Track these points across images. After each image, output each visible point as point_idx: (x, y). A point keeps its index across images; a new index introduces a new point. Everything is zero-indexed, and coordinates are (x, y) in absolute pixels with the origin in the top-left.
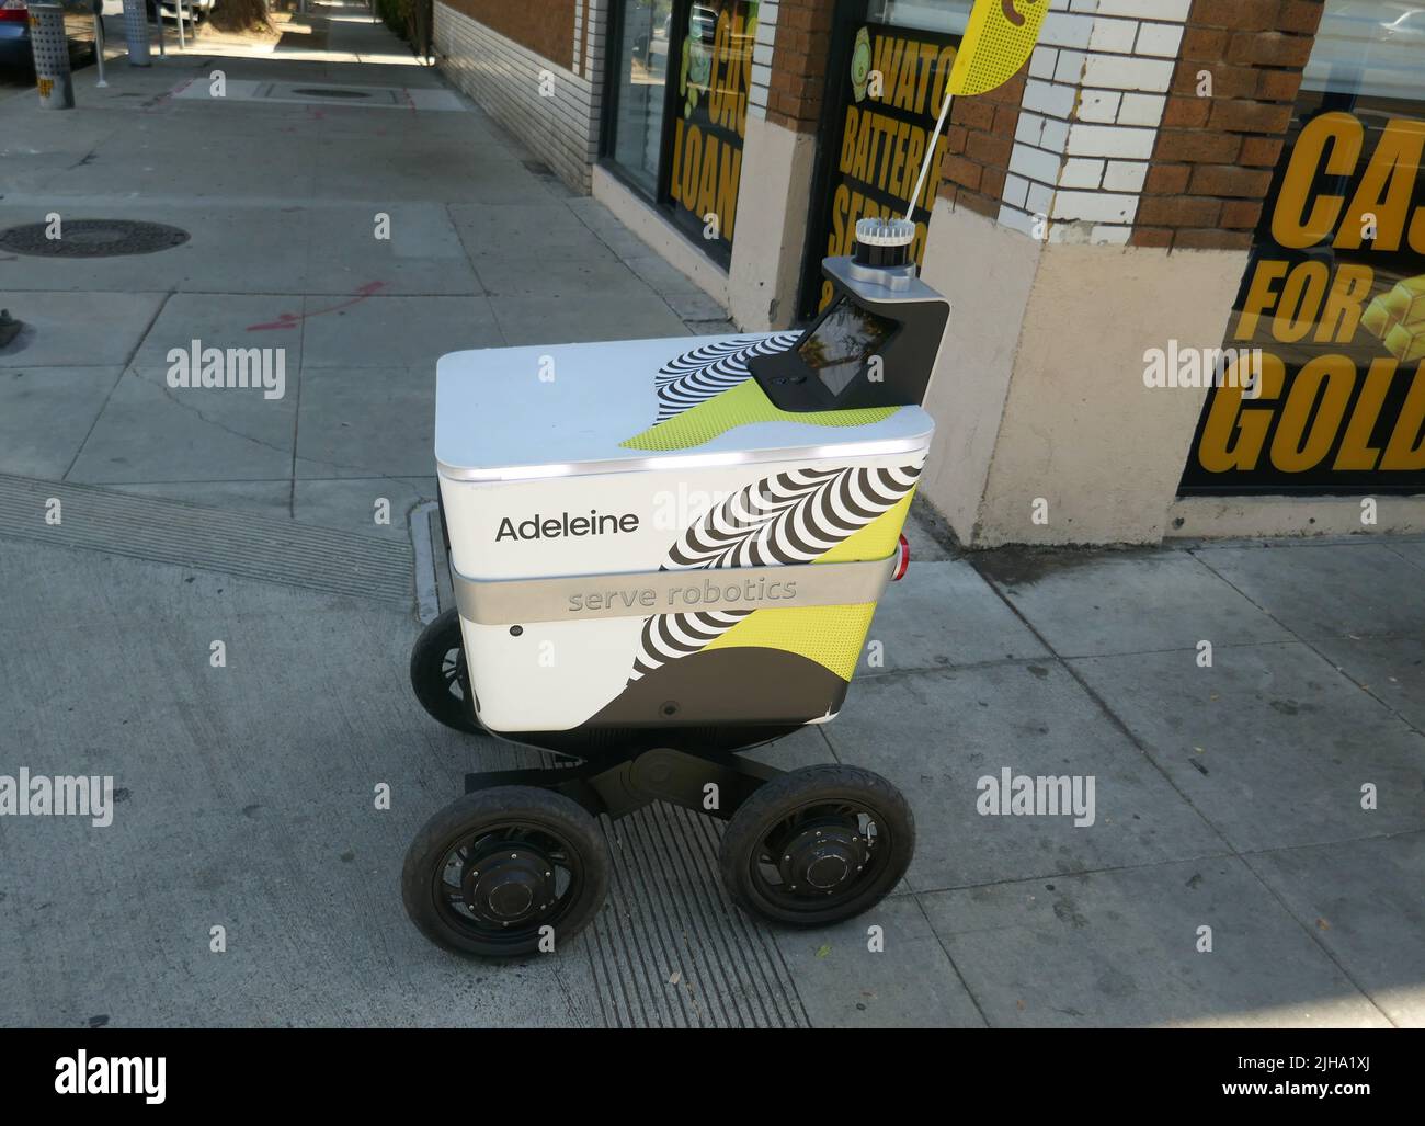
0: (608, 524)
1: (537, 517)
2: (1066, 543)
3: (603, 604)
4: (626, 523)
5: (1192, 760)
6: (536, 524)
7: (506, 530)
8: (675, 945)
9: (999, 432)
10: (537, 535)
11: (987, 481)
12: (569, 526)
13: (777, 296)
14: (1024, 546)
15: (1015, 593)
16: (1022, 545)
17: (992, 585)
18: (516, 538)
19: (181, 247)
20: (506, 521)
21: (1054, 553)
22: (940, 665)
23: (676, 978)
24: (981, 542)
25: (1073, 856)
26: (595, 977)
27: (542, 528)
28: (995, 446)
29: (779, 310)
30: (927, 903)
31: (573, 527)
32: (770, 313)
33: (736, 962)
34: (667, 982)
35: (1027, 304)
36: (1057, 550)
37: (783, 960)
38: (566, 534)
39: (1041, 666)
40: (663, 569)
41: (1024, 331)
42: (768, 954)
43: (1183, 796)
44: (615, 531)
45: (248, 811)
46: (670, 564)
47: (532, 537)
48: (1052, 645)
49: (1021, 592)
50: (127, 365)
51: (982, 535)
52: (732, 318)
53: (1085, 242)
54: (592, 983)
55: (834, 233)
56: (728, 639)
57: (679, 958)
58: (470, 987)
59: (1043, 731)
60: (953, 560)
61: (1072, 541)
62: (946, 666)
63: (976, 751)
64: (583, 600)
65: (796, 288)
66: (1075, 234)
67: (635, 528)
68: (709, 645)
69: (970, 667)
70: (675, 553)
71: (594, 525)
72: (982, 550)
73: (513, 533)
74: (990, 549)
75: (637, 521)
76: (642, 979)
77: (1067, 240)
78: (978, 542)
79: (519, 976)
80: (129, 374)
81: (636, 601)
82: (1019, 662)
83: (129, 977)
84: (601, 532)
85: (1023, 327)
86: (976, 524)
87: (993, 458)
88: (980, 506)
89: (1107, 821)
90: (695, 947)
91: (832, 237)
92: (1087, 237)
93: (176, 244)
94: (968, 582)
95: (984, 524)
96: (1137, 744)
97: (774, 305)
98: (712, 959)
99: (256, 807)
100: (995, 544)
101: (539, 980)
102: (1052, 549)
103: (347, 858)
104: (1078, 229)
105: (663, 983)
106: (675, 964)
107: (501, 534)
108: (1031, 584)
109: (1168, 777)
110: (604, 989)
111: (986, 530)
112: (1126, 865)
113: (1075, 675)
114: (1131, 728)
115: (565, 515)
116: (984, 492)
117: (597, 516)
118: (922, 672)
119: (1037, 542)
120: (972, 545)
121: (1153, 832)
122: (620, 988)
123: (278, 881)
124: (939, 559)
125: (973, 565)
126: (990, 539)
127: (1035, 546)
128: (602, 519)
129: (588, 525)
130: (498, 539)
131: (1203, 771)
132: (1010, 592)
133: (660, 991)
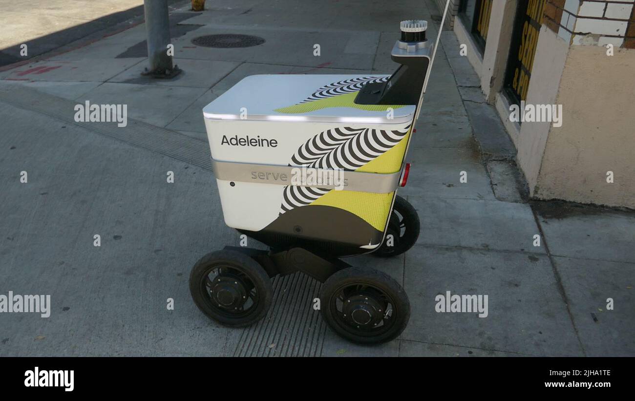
0: (265, 142)
1: (236, 136)
2: (590, 203)
3: (265, 177)
4: (272, 143)
5: (593, 315)
6: (236, 139)
7: (225, 140)
8: (281, 334)
9: (547, 140)
10: (237, 144)
11: (541, 164)
12: (250, 142)
13: (494, 75)
14: (564, 201)
15: (546, 222)
16: (563, 200)
17: (536, 217)
18: (229, 144)
19: (260, 45)
20: (224, 137)
21: (582, 207)
22: (483, 248)
23: (272, 346)
24: (539, 196)
25: (492, 342)
26: (241, 337)
27: (239, 142)
28: (545, 147)
29: (495, 82)
30: (403, 345)
31: (251, 142)
32: (491, 83)
33: (301, 346)
34: (268, 346)
35: (562, 76)
36: (583, 206)
37: (322, 350)
38: (248, 145)
39: (536, 257)
40: (289, 165)
41: (561, 89)
42: (317, 347)
43: (575, 329)
44: (268, 146)
45: (157, 251)
46: (292, 163)
47: (235, 145)
48: (549, 248)
49: (549, 222)
50: (211, 88)
51: (539, 192)
52: (480, 87)
53: (595, 45)
54: (239, 340)
55: (522, 45)
56: (320, 201)
57: (279, 340)
58: (193, 329)
59: (516, 285)
60: (523, 203)
61: (592, 202)
62: (486, 248)
63: (475, 287)
64: (257, 174)
65: (505, 71)
66: (590, 40)
67: (276, 146)
68: (313, 203)
69: (497, 251)
70: (294, 159)
71: (259, 142)
72: (539, 200)
73: (227, 142)
74: (544, 200)
75: (276, 143)
76: (259, 343)
77: (584, 44)
78: (536, 195)
79: (214, 330)
80: (210, 91)
81: (279, 179)
82: (525, 253)
83: (84, 297)
84: (263, 146)
85: (559, 87)
86: (536, 186)
87: (544, 153)
88: (538, 177)
89: (523, 331)
90: (288, 338)
91: (521, 46)
92: (596, 43)
93: (258, 44)
94: (525, 214)
95: (540, 187)
96: (566, 300)
97: (492, 79)
98: (292, 343)
99: (160, 250)
100: (547, 198)
101: (220, 334)
102: (580, 205)
103: (179, 275)
104: (590, 38)
105: (266, 346)
106: (276, 341)
107: (223, 142)
108: (559, 219)
109: (572, 319)
110: (242, 343)
111: (541, 190)
112: (519, 352)
113: (553, 264)
114: (567, 293)
115: (247, 137)
116: (540, 171)
117: (260, 138)
118: (471, 249)
119: (572, 200)
120: (534, 197)
121: (545, 341)
122: (248, 344)
123: (151, 277)
124: (516, 202)
125: (532, 206)
126: (544, 195)
127: (570, 202)
128: (262, 140)
129: (256, 142)
130: (222, 144)
131: (595, 320)
132: (544, 222)
133: (263, 349)
